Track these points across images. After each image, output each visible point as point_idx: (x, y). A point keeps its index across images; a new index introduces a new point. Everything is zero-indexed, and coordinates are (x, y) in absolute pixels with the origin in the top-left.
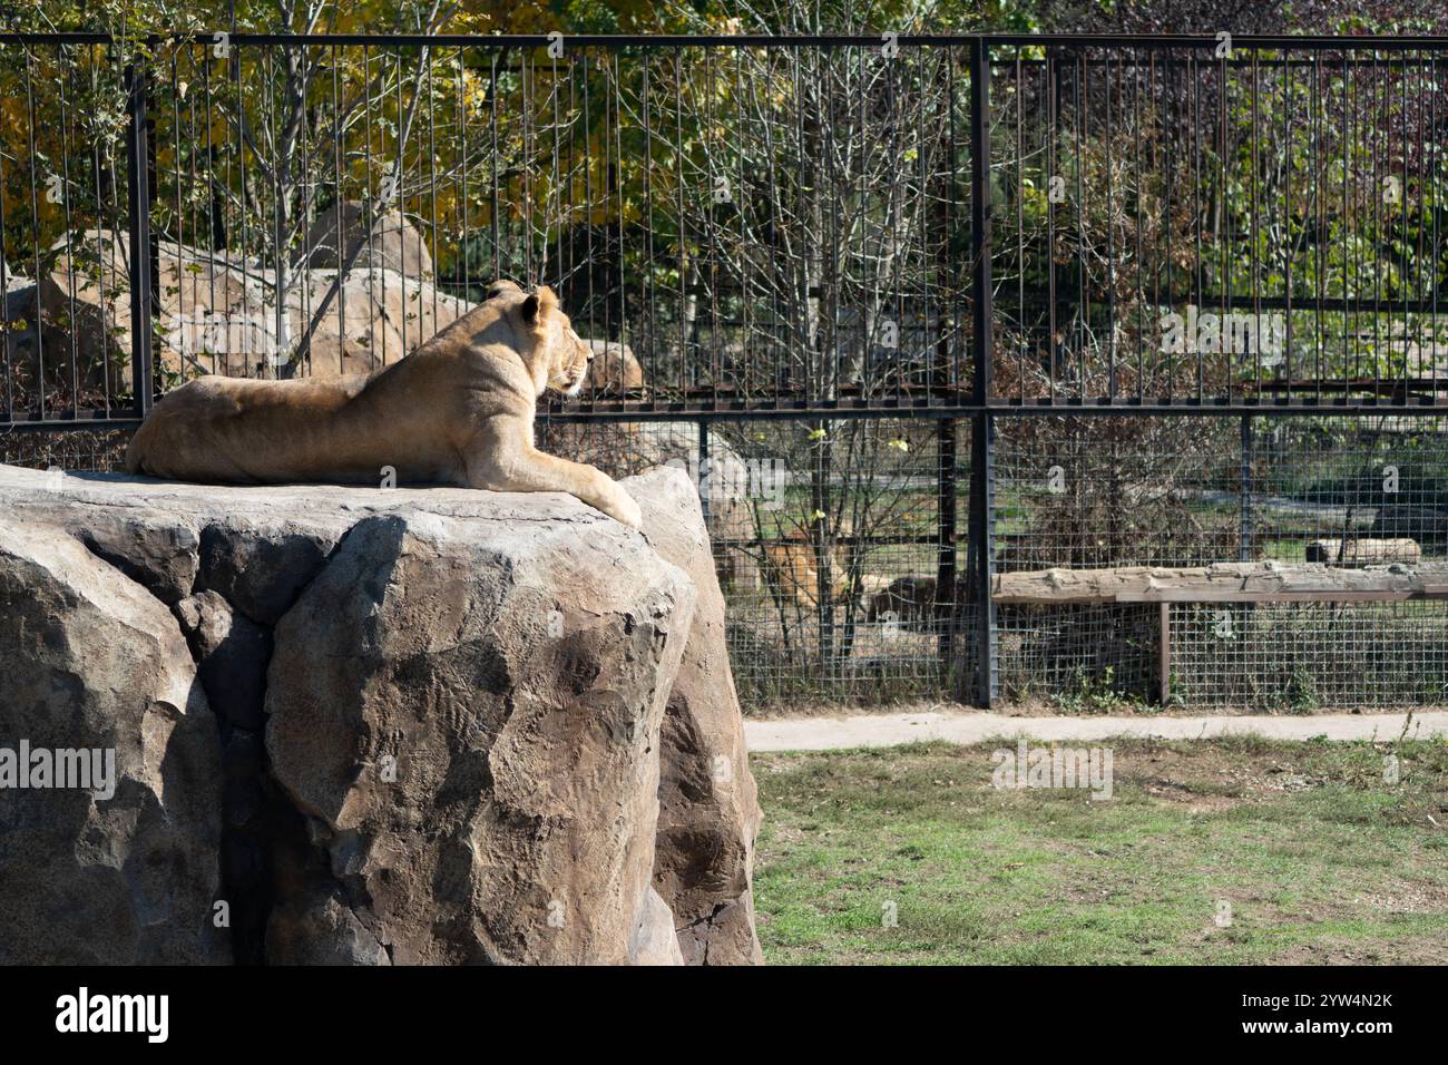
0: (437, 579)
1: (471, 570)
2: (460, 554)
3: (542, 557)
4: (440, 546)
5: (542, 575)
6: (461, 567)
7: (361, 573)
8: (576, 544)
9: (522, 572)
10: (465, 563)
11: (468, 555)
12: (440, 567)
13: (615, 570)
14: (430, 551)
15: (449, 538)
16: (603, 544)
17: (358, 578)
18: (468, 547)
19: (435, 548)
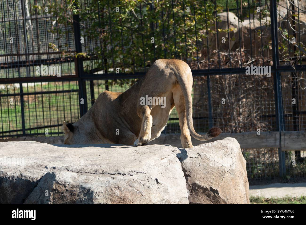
0: (65, 200)
1: (78, 196)
2: (75, 189)
3: (107, 191)
4: (67, 186)
5: (106, 198)
6: (74, 195)
7: (41, 196)
8: (123, 185)
9: (97, 197)
10: (76, 193)
11: (78, 190)
12: (67, 194)
13: (139, 196)
14: (63, 188)
15: (72, 182)
16: (136, 185)
17: (39, 198)
18: (78, 186)
19: (65, 187)
